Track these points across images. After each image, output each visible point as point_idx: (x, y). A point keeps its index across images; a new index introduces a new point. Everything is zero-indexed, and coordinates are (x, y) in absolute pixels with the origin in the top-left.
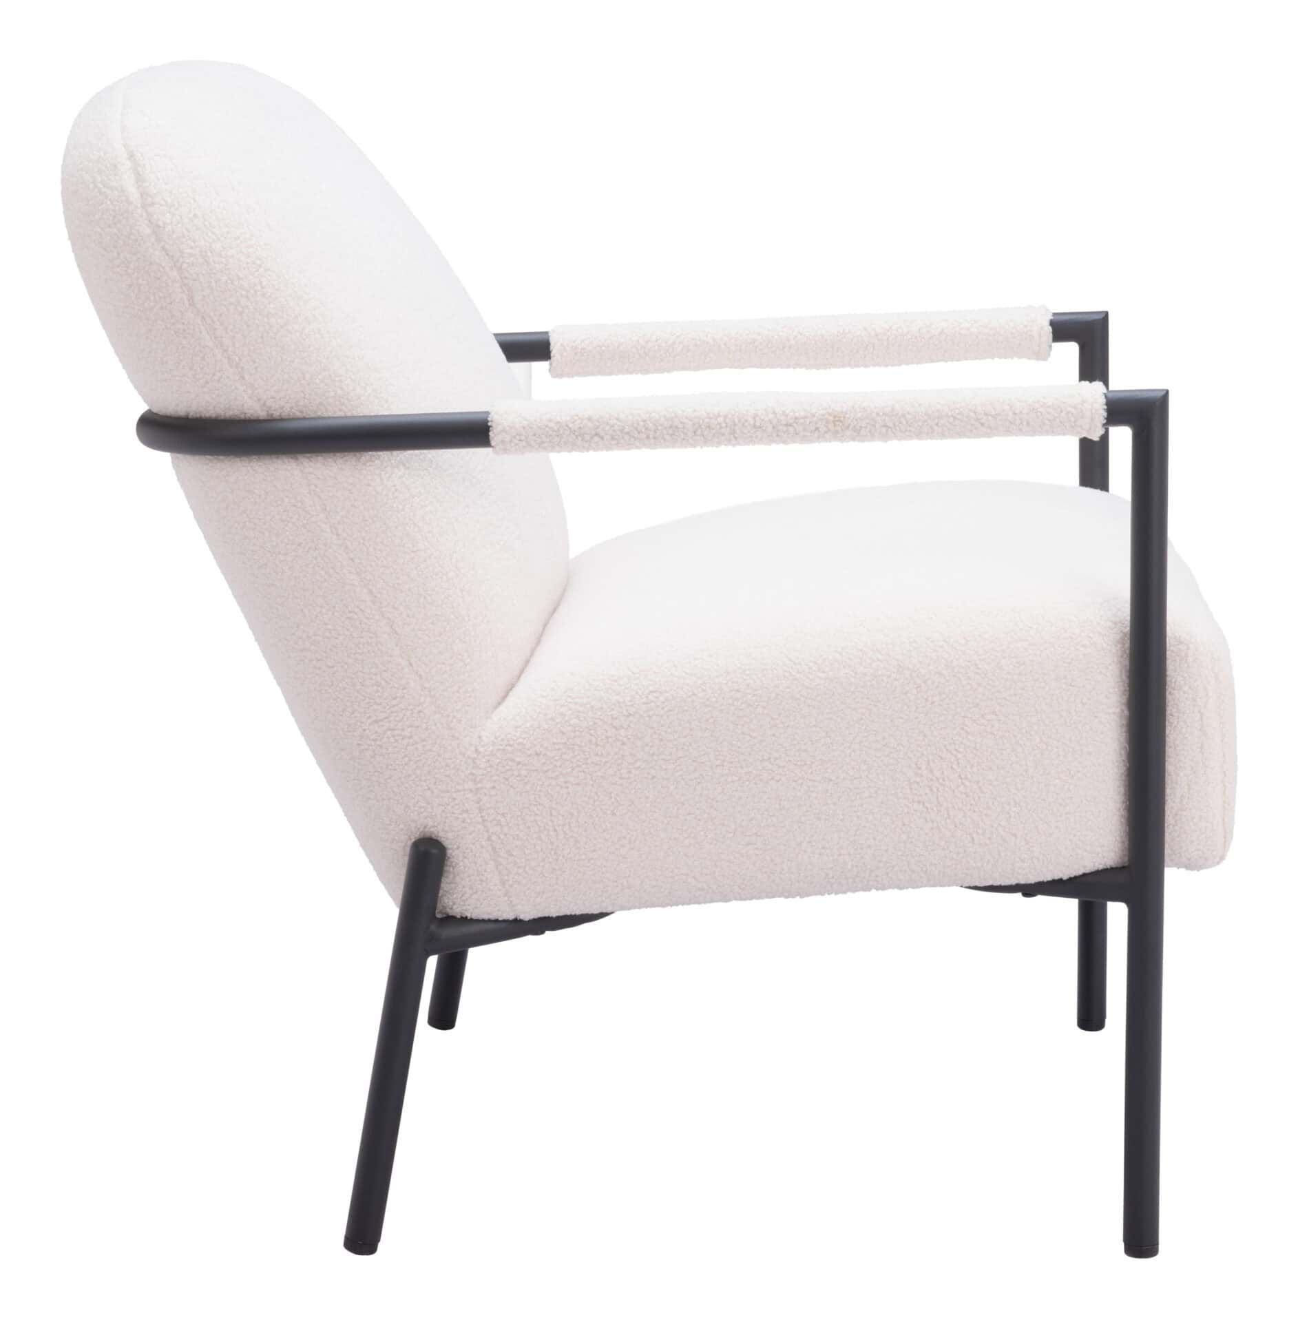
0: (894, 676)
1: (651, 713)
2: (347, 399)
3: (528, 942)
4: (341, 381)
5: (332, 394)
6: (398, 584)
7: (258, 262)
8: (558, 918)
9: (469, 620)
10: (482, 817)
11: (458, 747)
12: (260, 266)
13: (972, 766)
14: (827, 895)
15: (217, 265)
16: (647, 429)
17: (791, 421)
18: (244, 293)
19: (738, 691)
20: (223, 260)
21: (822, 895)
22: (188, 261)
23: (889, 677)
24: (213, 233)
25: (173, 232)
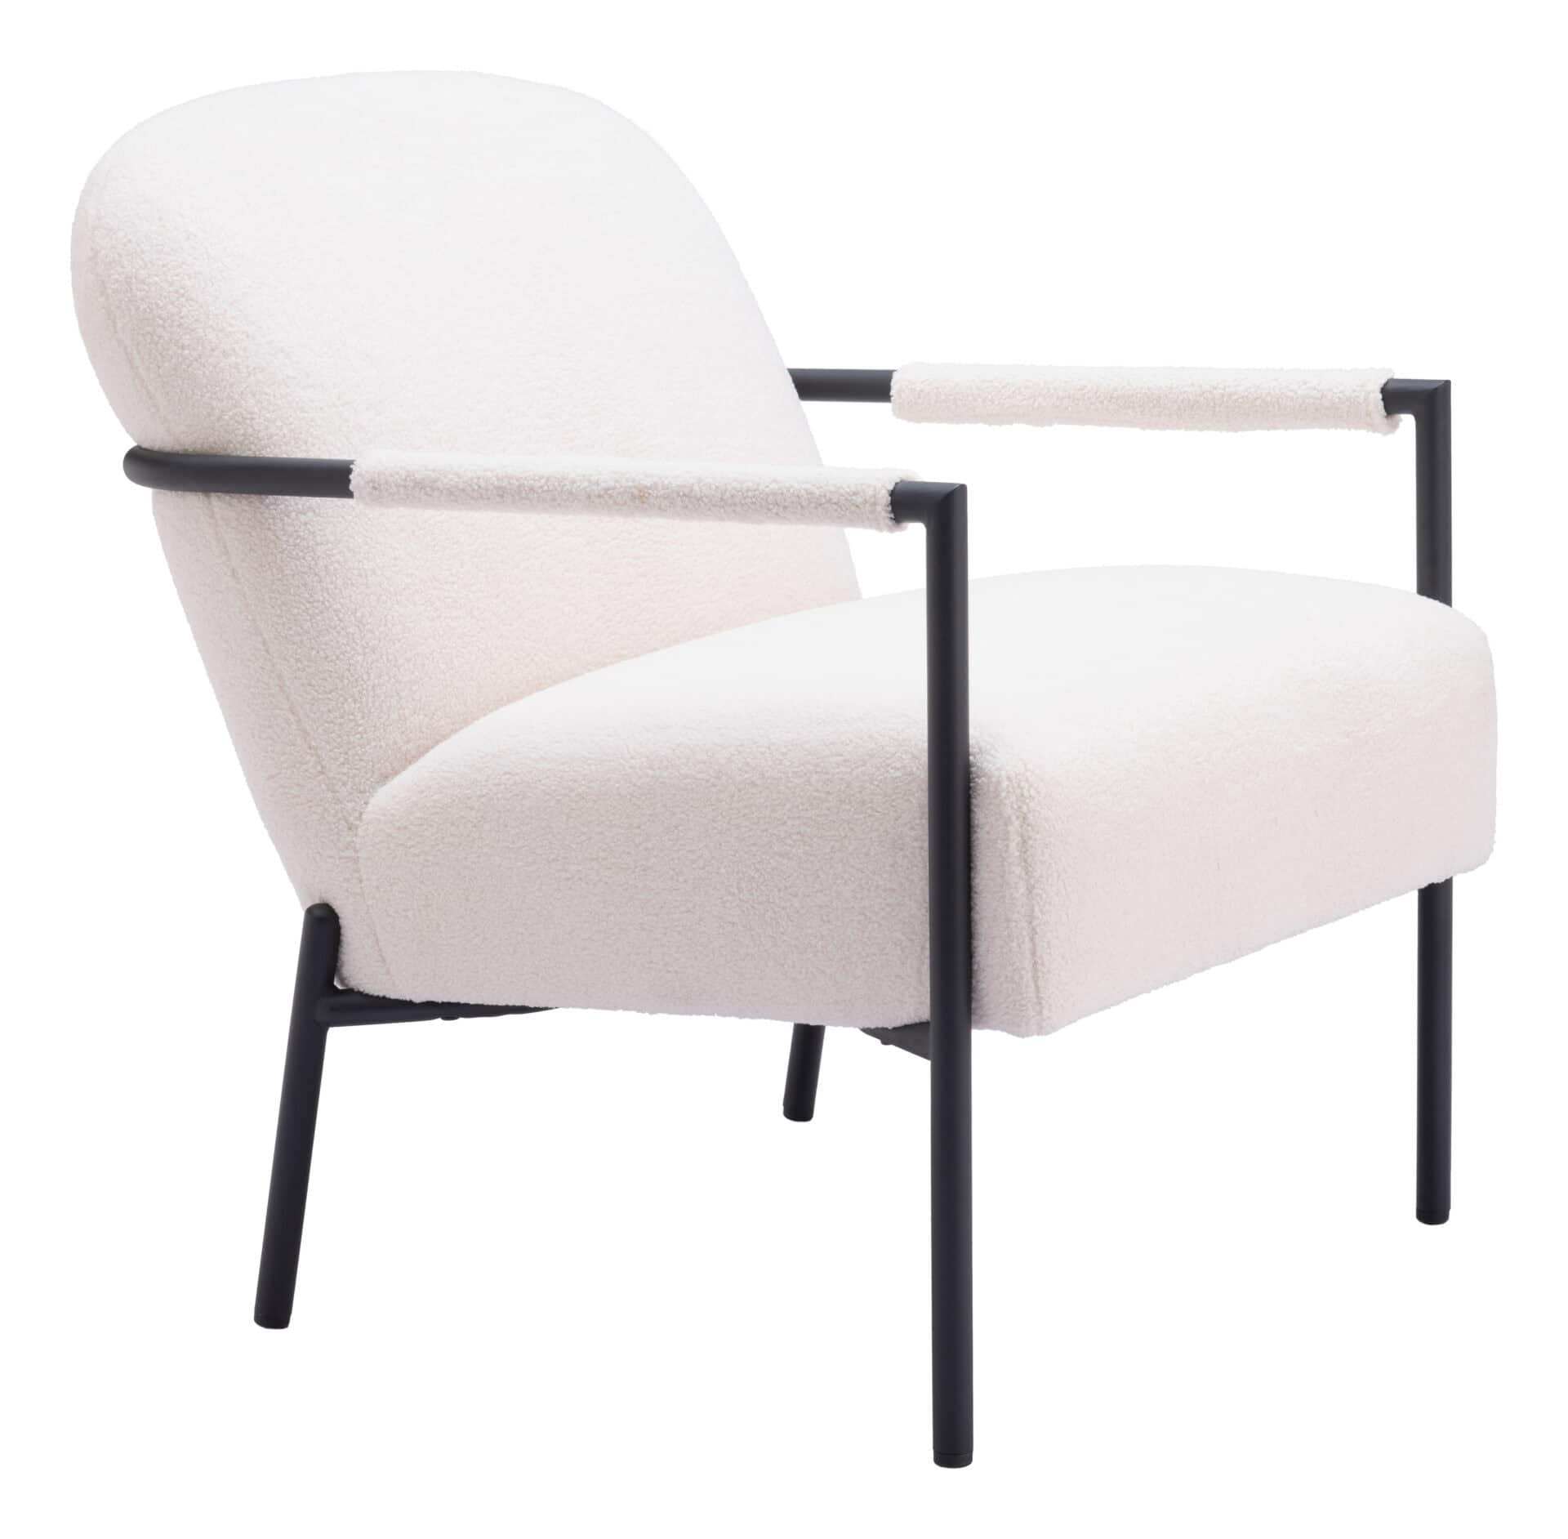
0: (712, 780)
1: (500, 796)
2: (258, 438)
3: (437, 1026)
4: (252, 419)
5: (242, 432)
6: (291, 635)
7: (182, 291)
8: (443, 1003)
9: (369, 680)
10: (361, 888)
11: (342, 812)
12: (183, 296)
13: (779, 890)
14: (647, 1014)
15: (138, 293)
16: (479, 487)
17: (602, 493)
18: (161, 322)
19: (575, 781)
20: (145, 287)
21: (643, 1013)
22: (113, 287)
23: (708, 781)
24: (142, 259)
25: (107, 257)
